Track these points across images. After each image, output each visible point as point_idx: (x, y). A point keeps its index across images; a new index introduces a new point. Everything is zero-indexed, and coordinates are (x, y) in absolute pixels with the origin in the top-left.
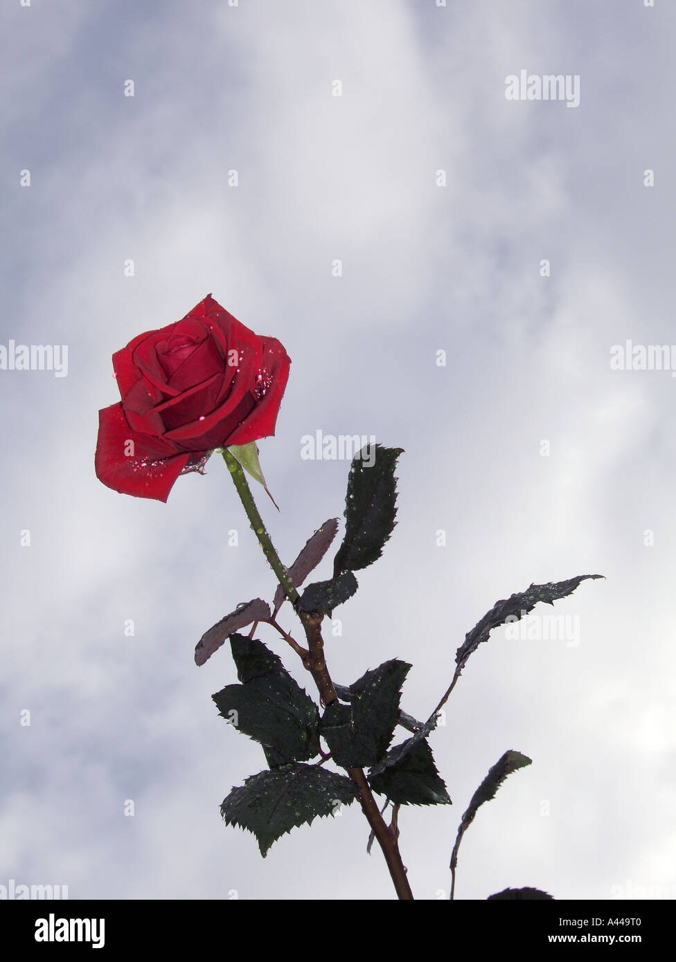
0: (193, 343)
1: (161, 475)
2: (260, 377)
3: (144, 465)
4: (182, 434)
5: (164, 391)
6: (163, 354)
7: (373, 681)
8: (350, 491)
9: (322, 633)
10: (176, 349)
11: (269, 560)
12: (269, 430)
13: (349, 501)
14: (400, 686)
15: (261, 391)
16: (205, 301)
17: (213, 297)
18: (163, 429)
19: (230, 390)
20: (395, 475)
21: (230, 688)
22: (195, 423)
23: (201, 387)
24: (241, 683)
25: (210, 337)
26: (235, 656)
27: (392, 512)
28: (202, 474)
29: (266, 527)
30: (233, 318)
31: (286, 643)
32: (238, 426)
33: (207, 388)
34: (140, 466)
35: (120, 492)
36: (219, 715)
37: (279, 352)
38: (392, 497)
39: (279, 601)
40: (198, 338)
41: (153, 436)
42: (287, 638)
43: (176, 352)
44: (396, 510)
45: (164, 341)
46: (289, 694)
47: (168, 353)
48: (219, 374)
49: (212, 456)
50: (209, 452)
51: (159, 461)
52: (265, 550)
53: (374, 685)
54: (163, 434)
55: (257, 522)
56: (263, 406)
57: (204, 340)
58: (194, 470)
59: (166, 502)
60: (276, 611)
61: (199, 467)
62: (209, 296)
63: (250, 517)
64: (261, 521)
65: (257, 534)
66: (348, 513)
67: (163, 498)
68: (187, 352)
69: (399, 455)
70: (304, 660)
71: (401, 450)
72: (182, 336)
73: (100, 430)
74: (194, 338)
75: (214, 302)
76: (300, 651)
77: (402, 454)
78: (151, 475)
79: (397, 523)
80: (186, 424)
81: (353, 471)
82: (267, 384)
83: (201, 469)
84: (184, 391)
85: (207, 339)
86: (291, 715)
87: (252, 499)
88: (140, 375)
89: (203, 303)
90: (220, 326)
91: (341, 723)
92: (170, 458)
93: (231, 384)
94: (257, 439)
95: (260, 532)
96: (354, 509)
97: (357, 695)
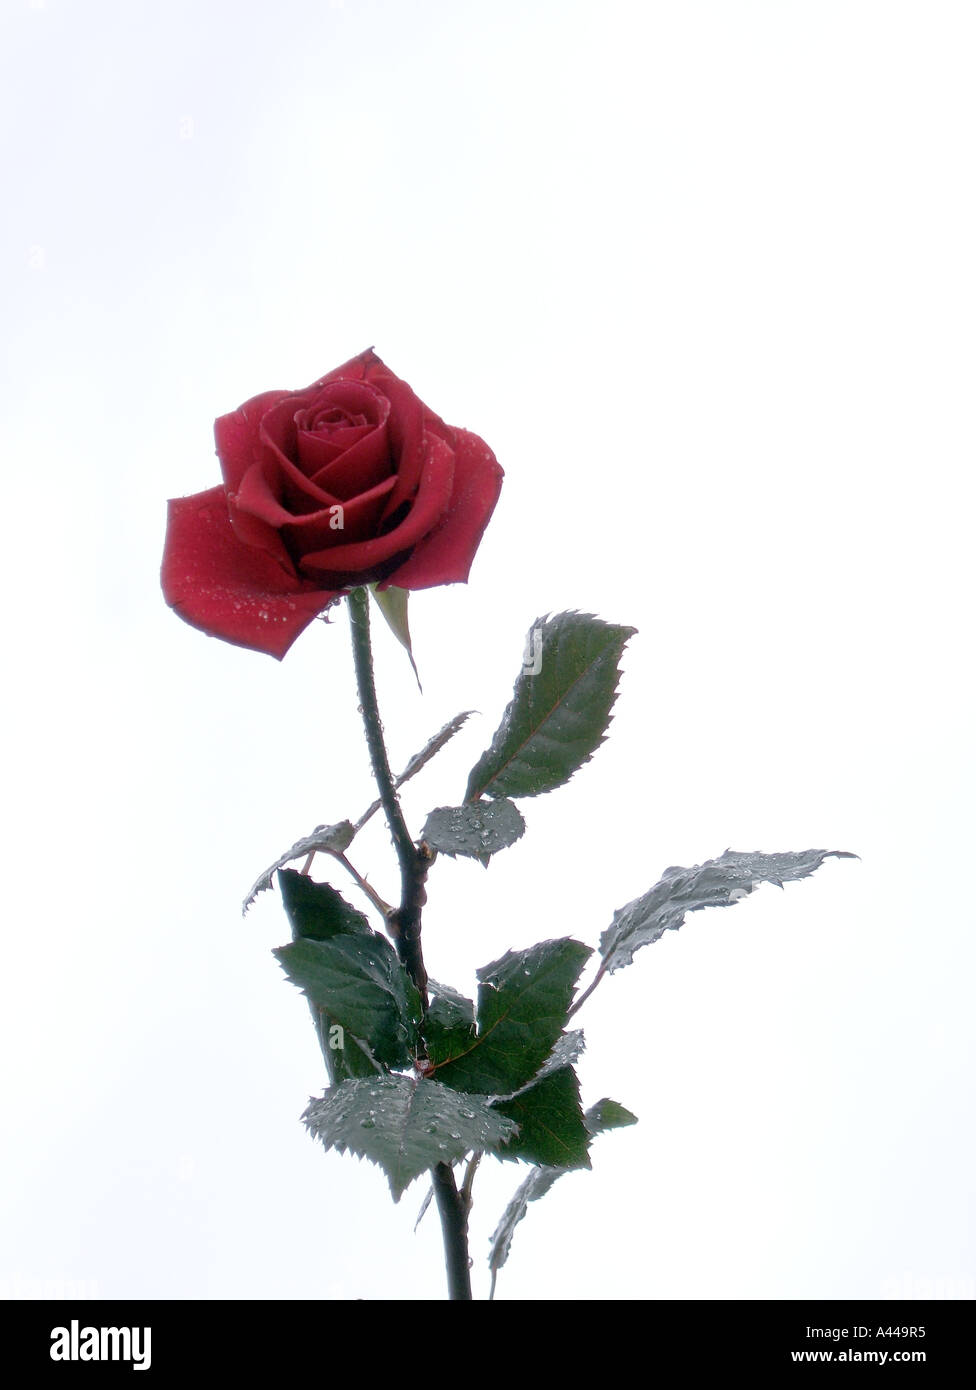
7: (525, 967)
16: (363, 355)
17: (374, 351)
20: (620, 666)
36: (287, 979)
42: (363, 885)
44: (611, 718)
46: (386, 967)
53: (527, 972)
55: (369, 704)
59: (280, 659)
62: (371, 349)
67: (279, 654)
69: (629, 637)
70: (391, 921)
71: (635, 631)
75: (377, 361)
77: (635, 637)
78: (265, 617)
79: (608, 737)
89: (360, 358)
95: (372, 718)
97: (492, 984)
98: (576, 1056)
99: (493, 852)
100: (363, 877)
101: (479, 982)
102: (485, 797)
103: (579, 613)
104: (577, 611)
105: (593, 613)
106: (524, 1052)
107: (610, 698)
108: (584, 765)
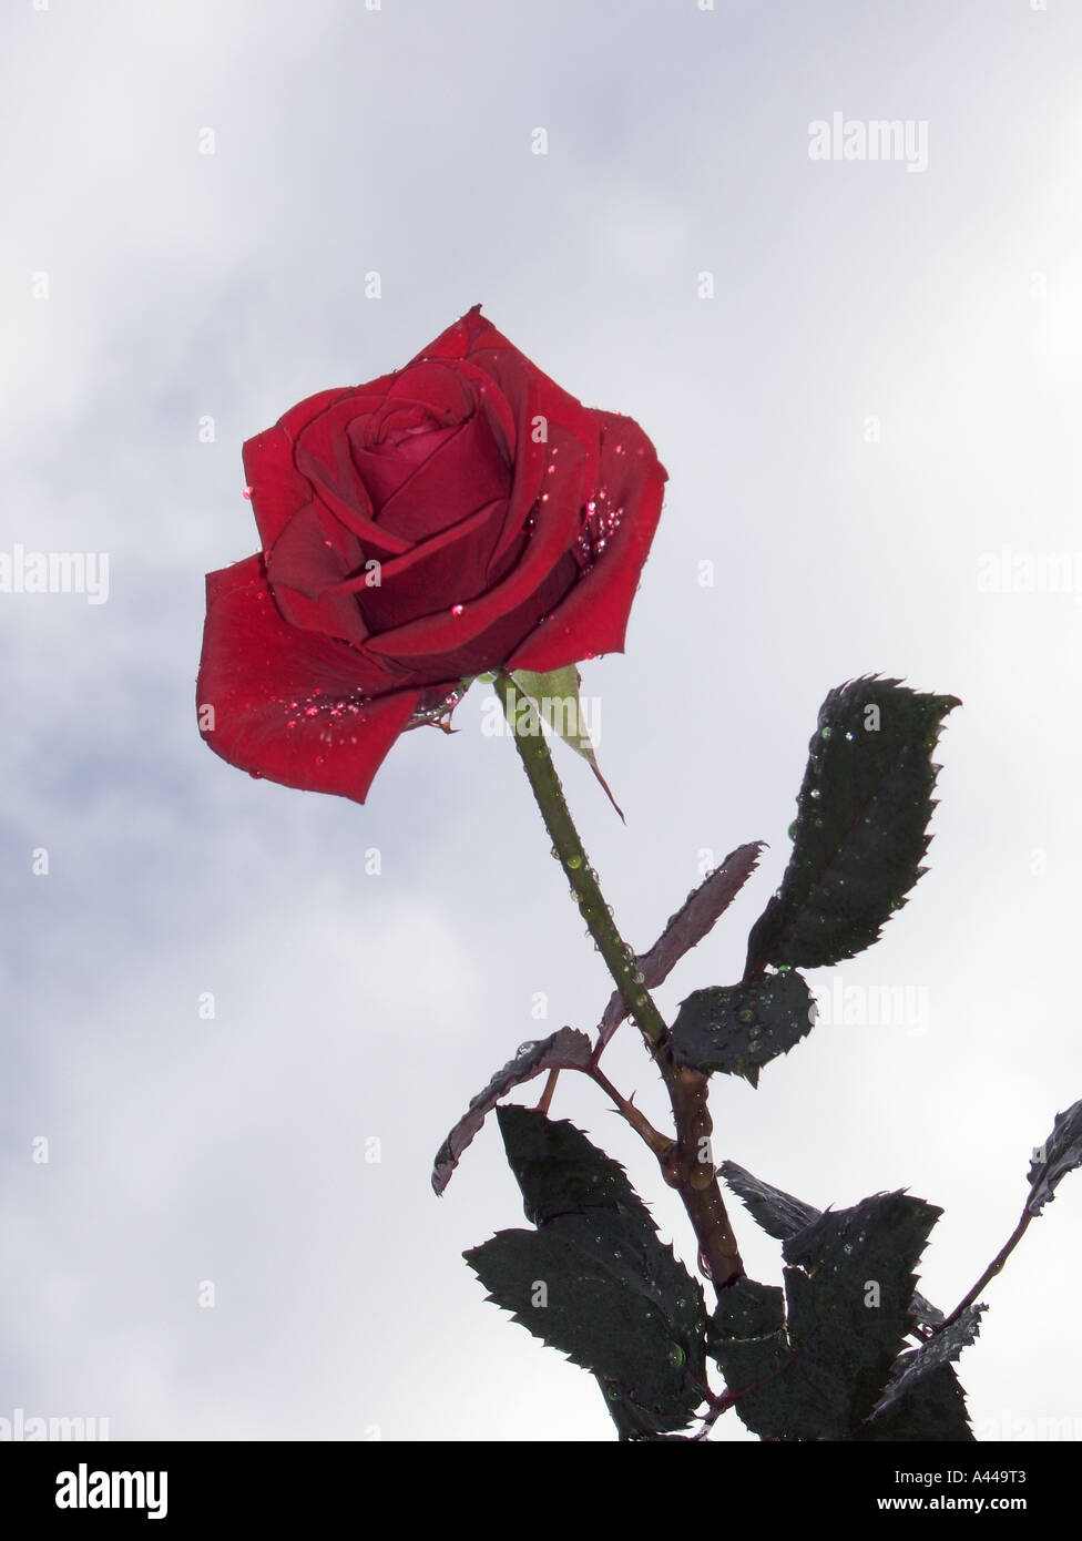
0: (438, 425)
1: (354, 740)
2: (592, 506)
3: (313, 711)
4: (409, 641)
5: (368, 538)
6: (366, 449)
7: (846, 1239)
8: (811, 779)
9: (709, 1103)
10: (397, 437)
11: (593, 929)
12: (611, 639)
13: (805, 802)
14: (914, 1259)
15: (593, 543)
16: (465, 320)
17: (483, 313)
18: (363, 632)
19: (525, 542)
20: (936, 758)
21: (507, 1238)
22: (443, 620)
23: (455, 534)
24: (533, 1227)
25: (478, 416)
26: (516, 1162)
27: (919, 844)
28: (447, 730)
29: (587, 852)
30: (531, 366)
31: (623, 1122)
32: (538, 625)
33: (467, 537)
34: (304, 713)
35: (255, 775)
36: (487, 1299)
37: (641, 452)
38: (922, 808)
39: (609, 1024)
40: (448, 411)
41: (336, 639)
42: (626, 1109)
43: (397, 445)
44: (929, 839)
45: (369, 416)
46: (640, 1257)
47: (377, 446)
48: (496, 504)
49: (470, 689)
50: (465, 680)
51: (348, 704)
52: (584, 908)
53: (848, 1249)
54: (364, 642)
55: (567, 844)
56: (597, 577)
57: (466, 421)
58: (428, 722)
59: (362, 802)
60: (601, 1045)
61: (441, 716)
62: (476, 309)
63: (551, 829)
64: (576, 839)
65: (567, 870)
66: (802, 832)
67: (358, 795)
68: (423, 444)
69: (948, 712)
70: (666, 1164)
71: (955, 702)
72: (410, 407)
73: (208, 622)
74: (439, 411)
75: (486, 326)
76: (655, 1141)
77: (955, 711)
78: (329, 739)
79: (926, 870)
80: (418, 618)
81: (826, 733)
82: (608, 527)
83: (444, 720)
84: (420, 543)
85: (471, 416)
86: (653, 1306)
87: (557, 788)
88: (307, 495)
89: (460, 327)
90: (500, 383)
91: (760, 1332)
92: (376, 697)
93: (527, 527)
94: (582, 659)
95: (575, 864)
96: (819, 823)
97: (802, 1268)
98: (960, 1349)
99: (762, 1064)
100: (627, 1099)
101: (785, 1264)
102: (770, 969)
103: (878, 679)
104: (876, 675)
105: (896, 678)
106: (855, 1375)
107: (925, 809)
108: (895, 914)
